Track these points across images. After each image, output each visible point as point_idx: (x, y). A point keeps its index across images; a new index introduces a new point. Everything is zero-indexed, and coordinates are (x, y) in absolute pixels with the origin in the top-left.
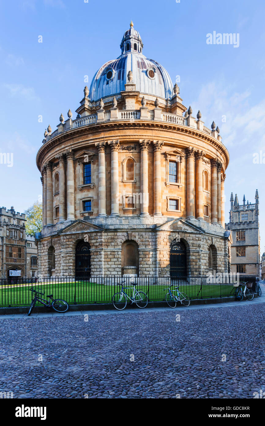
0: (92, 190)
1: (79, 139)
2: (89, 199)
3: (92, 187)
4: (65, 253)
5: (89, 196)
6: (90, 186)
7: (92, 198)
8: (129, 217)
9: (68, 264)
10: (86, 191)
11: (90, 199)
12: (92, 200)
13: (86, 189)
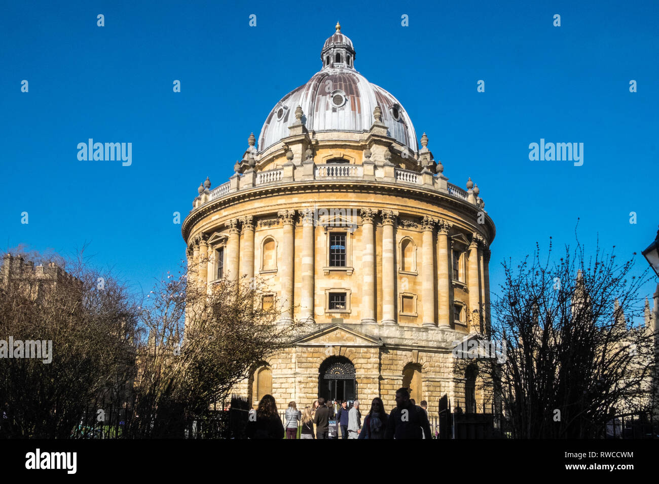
0: (348, 277)
1: (332, 195)
2: (343, 291)
3: (349, 273)
4: (305, 376)
5: (343, 287)
6: (346, 271)
7: (349, 290)
8: (414, 327)
9: (311, 395)
10: (337, 277)
11: (345, 292)
12: (348, 294)
13: (336, 274)
